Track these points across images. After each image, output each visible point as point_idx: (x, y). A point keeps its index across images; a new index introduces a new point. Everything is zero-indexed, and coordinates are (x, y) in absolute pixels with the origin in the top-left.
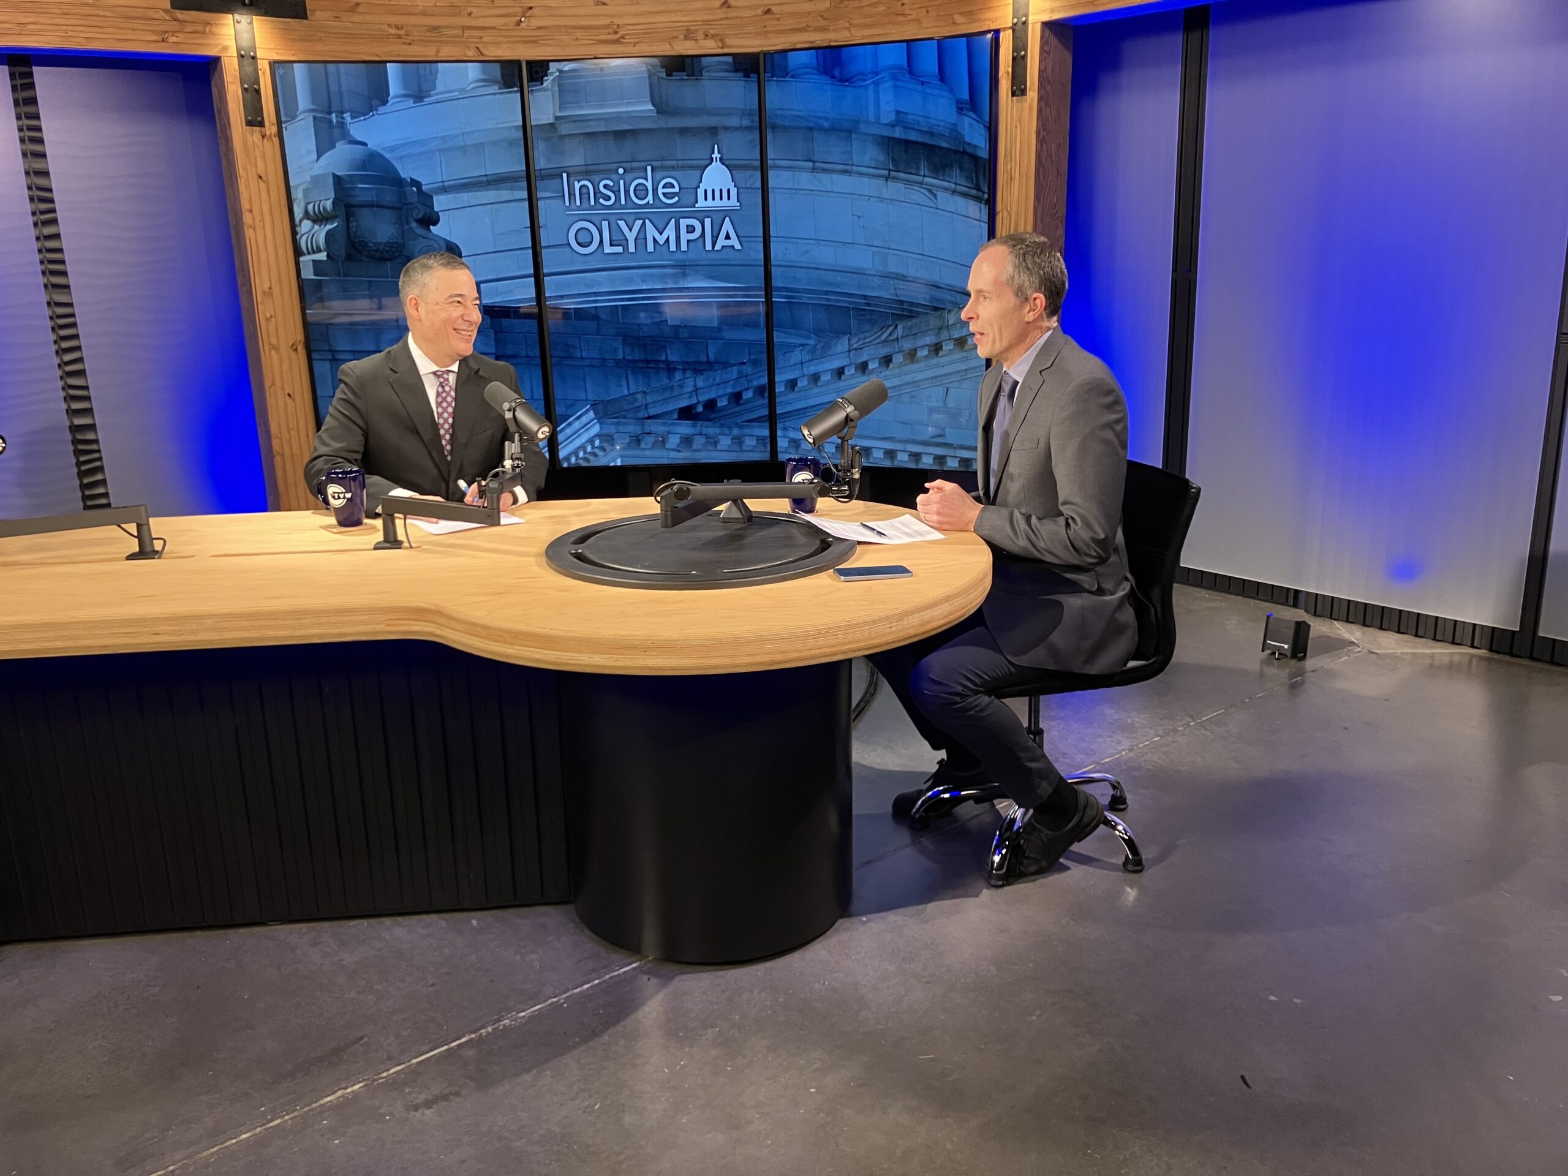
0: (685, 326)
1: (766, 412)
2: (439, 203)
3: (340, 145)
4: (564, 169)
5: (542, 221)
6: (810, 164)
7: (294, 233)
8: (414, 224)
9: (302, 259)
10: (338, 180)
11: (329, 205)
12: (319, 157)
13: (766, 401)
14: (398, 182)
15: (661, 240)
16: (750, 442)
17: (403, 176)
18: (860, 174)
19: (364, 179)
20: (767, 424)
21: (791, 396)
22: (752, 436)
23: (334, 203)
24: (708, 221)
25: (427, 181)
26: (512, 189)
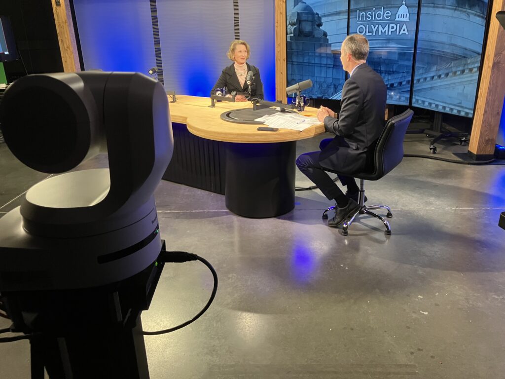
0: (387, 59)
1: (409, 89)
2: (323, 19)
3: (300, 4)
4: (359, 9)
5: (350, 25)
6: (433, 5)
7: (286, 28)
8: (316, 26)
9: (288, 36)
10: (298, 13)
11: (295, 20)
12: (294, 7)
13: (410, 86)
14: (313, 14)
15: (383, 31)
16: (403, 99)
17: (314, 12)
18: (448, 8)
19: (305, 13)
20: (409, 93)
21: (418, 85)
22: (403, 97)
23: (297, 20)
24: (398, 25)
25: (320, 13)
26: (343, 15)
